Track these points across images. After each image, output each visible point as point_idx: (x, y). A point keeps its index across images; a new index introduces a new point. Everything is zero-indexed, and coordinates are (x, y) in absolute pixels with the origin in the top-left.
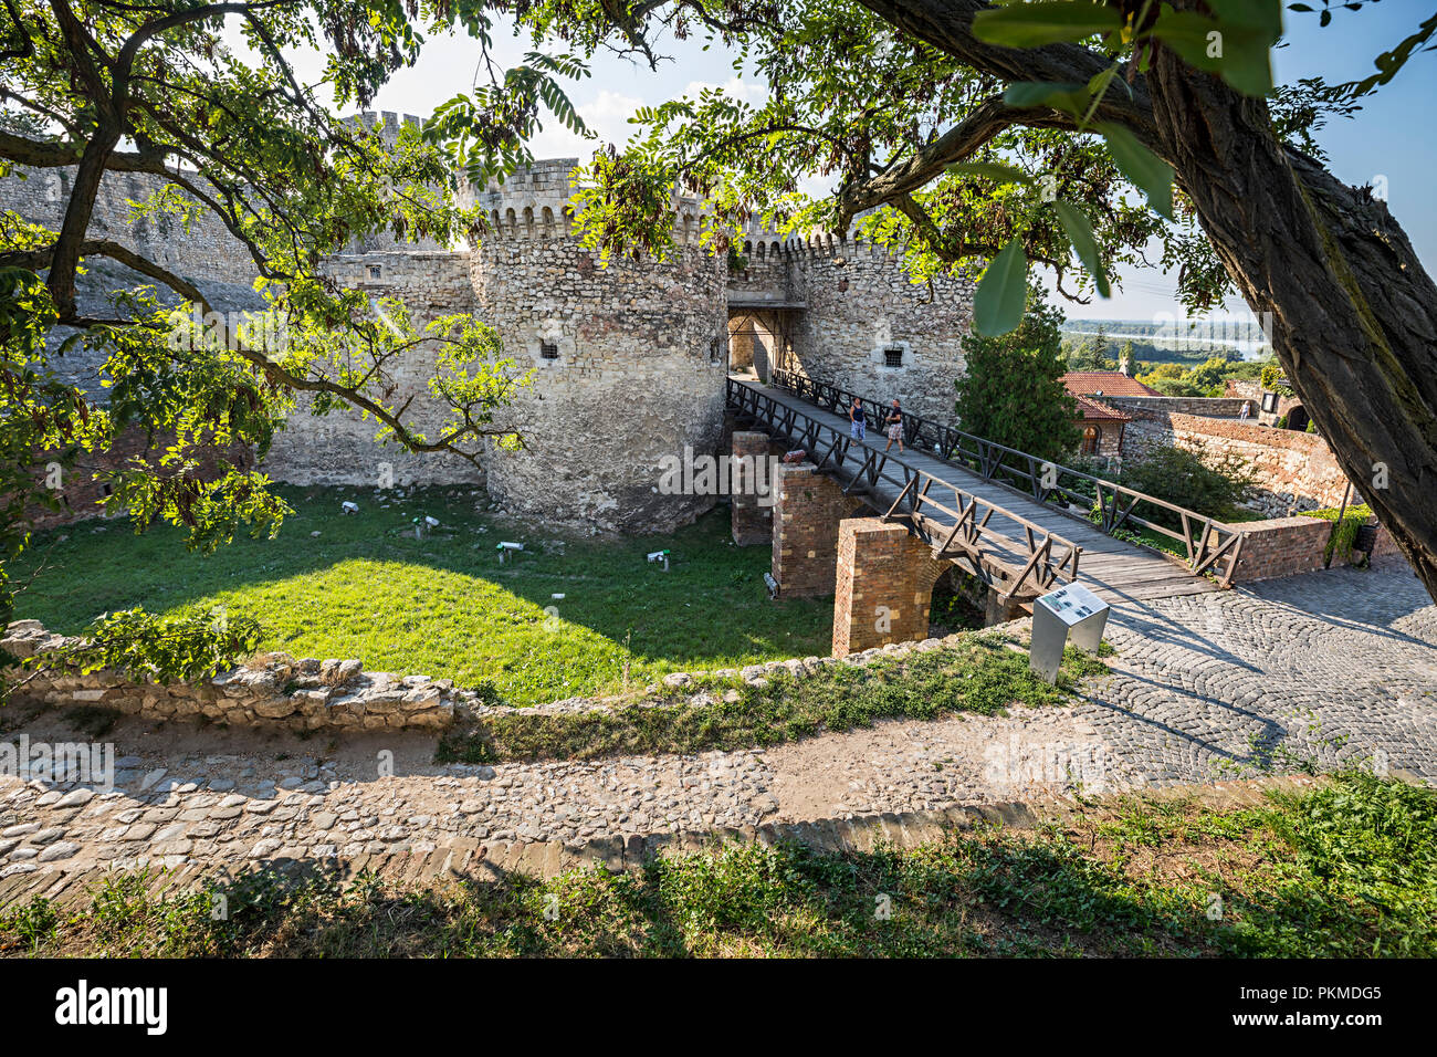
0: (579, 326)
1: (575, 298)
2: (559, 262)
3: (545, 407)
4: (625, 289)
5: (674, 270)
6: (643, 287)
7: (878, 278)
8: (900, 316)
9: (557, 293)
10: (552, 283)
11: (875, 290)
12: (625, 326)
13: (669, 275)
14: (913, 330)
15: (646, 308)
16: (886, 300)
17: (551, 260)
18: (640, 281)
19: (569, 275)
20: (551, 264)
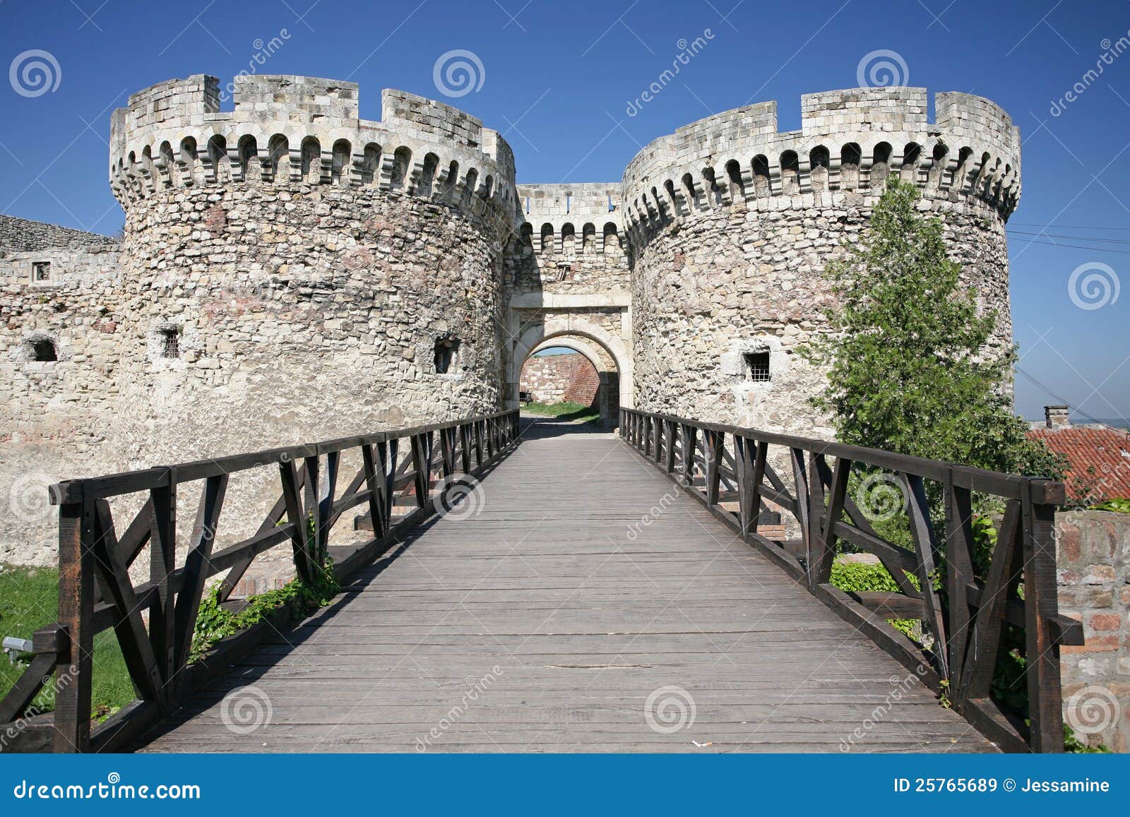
0: (202, 304)
1: (201, 266)
2: (185, 218)
3: (158, 429)
4: (271, 250)
5: (355, 224)
6: (300, 248)
7: (724, 239)
8: (760, 295)
9: (180, 260)
10: (175, 248)
11: (720, 260)
12: (269, 305)
13: (347, 231)
14: (782, 317)
15: (303, 278)
16: (737, 272)
17: (176, 216)
18: (296, 239)
19: (196, 235)
20: (175, 222)
